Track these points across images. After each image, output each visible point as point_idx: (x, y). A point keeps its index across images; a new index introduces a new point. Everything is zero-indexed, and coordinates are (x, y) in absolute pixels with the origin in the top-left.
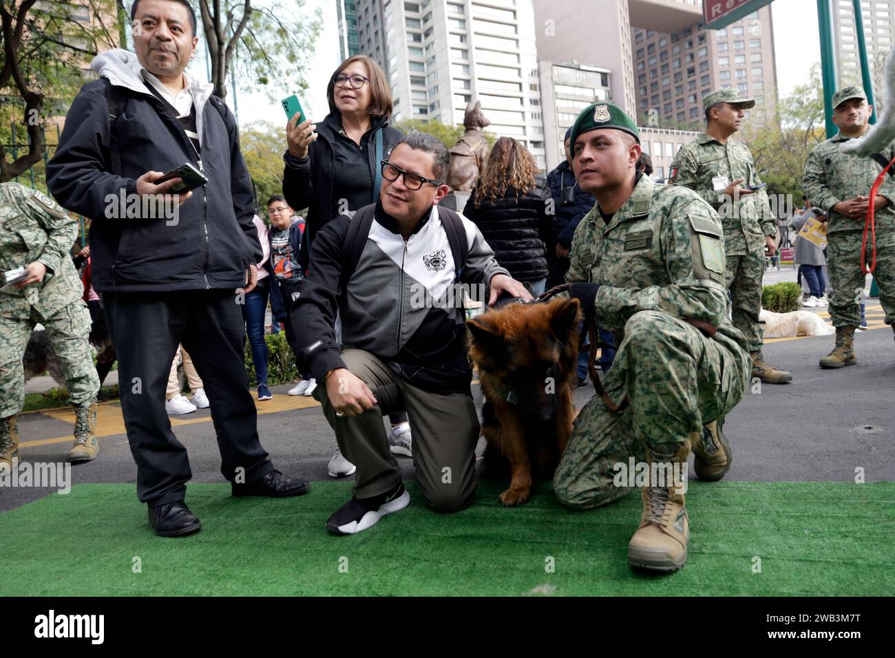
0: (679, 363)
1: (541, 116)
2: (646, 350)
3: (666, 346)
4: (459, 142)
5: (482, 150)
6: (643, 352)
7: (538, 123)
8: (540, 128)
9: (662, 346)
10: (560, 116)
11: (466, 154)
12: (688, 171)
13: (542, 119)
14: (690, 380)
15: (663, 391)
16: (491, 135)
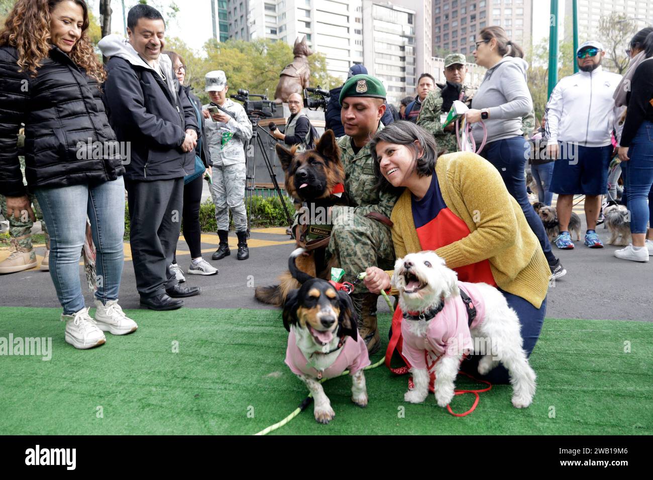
0: (362, 246)
1: (362, 43)
2: (343, 238)
3: (354, 236)
4: (289, 66)
5: (305, 73)
6: (341, 239)
7: (360, 48)
8: (361, 52)
9: (352, 236)
10: (376, 44)
11: (293, 75)
12: (428, 109)
13: (363, 45)
14: (369, 256)
15: (353, 262)
16: (323, 56)
